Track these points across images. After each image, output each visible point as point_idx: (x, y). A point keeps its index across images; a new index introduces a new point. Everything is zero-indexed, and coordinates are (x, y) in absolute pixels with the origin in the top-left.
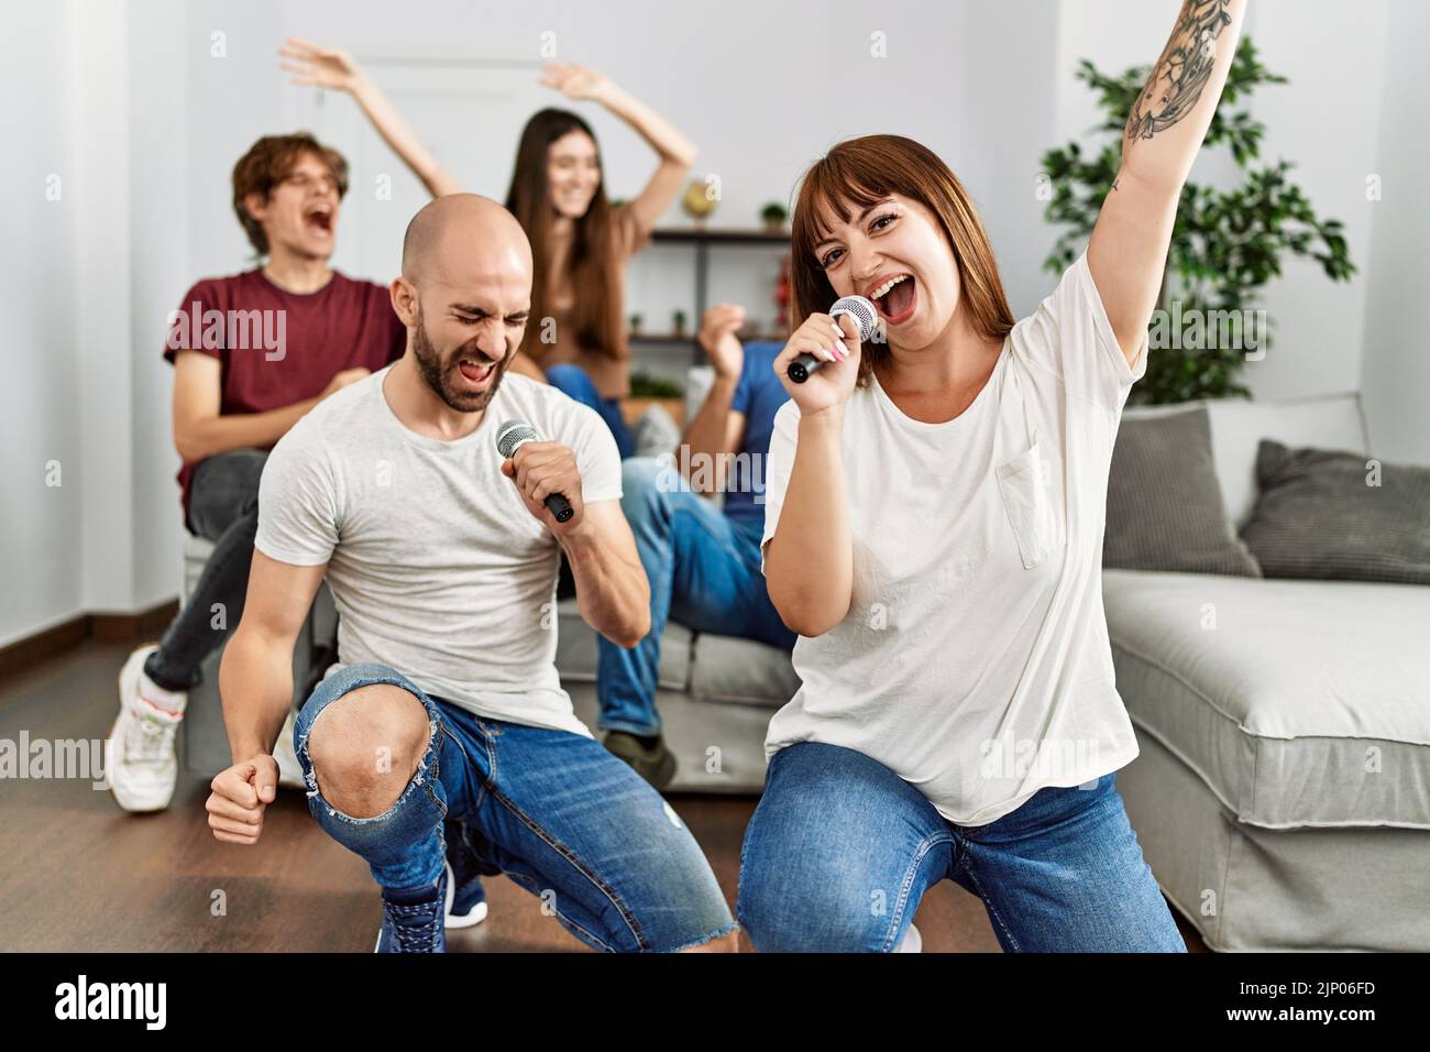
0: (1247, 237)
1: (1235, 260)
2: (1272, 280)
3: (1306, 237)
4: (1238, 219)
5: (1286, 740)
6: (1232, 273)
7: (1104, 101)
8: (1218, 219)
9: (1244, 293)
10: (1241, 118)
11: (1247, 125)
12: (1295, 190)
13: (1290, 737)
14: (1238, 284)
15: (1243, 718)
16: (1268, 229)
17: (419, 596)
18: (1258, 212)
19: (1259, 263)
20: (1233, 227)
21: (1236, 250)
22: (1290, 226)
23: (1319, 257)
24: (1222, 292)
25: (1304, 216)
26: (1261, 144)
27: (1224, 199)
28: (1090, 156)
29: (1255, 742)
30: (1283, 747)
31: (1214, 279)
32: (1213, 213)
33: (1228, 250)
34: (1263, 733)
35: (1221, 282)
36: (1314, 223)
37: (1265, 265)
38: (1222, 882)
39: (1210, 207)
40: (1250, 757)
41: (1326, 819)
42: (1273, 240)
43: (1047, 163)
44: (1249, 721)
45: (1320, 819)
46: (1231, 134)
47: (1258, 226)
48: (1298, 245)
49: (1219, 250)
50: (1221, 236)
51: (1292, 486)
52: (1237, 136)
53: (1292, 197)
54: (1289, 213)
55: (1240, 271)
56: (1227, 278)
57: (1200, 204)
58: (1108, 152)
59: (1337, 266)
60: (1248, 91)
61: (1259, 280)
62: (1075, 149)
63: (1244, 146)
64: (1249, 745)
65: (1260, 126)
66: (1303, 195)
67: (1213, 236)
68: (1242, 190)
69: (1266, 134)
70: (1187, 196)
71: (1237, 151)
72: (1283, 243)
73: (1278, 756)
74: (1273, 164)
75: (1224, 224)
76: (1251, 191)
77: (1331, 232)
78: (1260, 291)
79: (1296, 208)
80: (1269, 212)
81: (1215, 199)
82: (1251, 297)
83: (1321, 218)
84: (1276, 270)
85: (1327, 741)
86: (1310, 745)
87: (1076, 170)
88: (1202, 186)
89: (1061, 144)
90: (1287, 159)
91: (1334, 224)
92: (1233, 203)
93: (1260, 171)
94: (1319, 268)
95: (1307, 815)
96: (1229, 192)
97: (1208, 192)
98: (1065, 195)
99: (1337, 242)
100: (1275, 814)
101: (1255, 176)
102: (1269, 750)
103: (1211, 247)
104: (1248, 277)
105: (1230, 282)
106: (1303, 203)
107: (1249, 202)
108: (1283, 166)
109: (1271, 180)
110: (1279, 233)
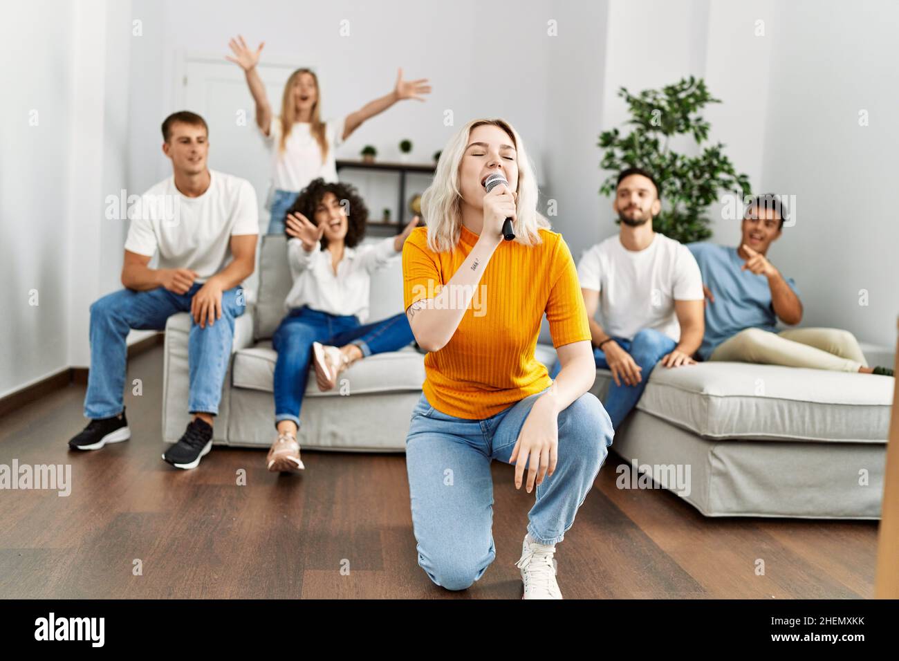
0: (701, 182)
1: (695, 193)
2: (714, 204)
3: (730, 182)
4: (698, 172)
5: (721, 397)
6: (694, 200)
7: (631, 109)
8: (688, 172)
9: (699, 209)
10: (699, 120)
11: (702, 123)
12: (725, 158)
13: (723, 396)
14: (697, 204)
16: (712, 177)
18: (707, 169)
19: (707, 194)
20: (695, 177)
21: (696, 188)
22: (723, 176)
23: (737, 192)
24: (689, 209)
25: (730, 172)
26: (709, 133)
27: (690, 161)
28: (624, 135)
29: (707, 397)
30: (720, 400)
31: (686, 202)
32: (685, 169)
33: (691, 187)
34: (711, 393)
35: (689, 204)
36: (734, 175)
37: (710, 195)
39: (684, 165)
40: (705, 404)
42: (714, 183)
43: (602, 138)
44: (704, 388)
46: (694, 128)
47: (707, 176)
48: (726, 185)
49: (688, 186)
50: (689, 180)
52: (697, 129)
53: (724, 162)
54: (723, 170)
55: (698, 198)
56: (691, 201)
57: (679, 163)
58: (633, 134)
60: (702, 107)
61: (707, 203)
62: (616, 132)
63: (700, 134)
64: (704, 398)
65: (707, 124)
66: (730, 160)
67: (685, 180)
68: (700, 158)
70: (673, 158)
71: (697, 137)
72: (719, 184)
73: (718, 404)
74: (715, 144)
75: (690, 174)
76: (704, 158)
77: (742, 180)
78: (708, 208)
79: (726, 167)
80: (713, 170)
81: (686, 161)
82: (703, 211)
83: (738, 172)
84: (716, 198)
86: (732, 399)
87: (616, 142)
88: (680, 154)
89: (609, 129)
90: (722, 142)
91: (744, 176)
92: (695, 164)
93: (709, 148)
95: (731, 431)
96: (693, 158)
97: (683, 158)
98: (610, 156)
99: (745, 185)
100: (716, 430)
101: (706, 151)
102: (713, 399)
103: (683, 185)
104: (701, 201)
105: (693, 204)
106: (729, 165)
107: (703, 163)
108: (720, 146)
109: (713, 154)
110: (718, 180)
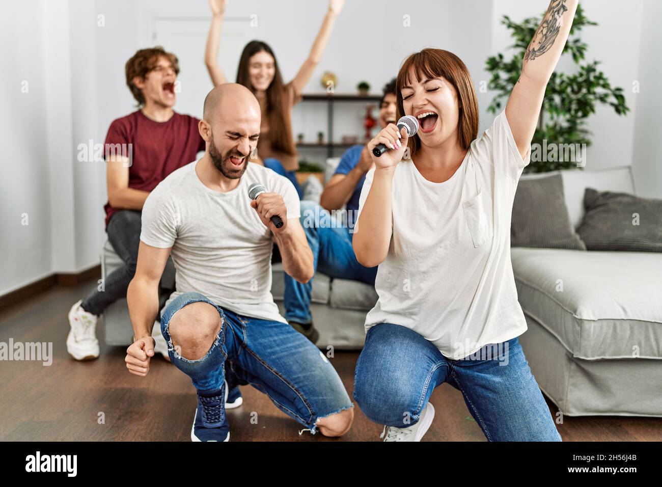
0: (579, 96)
1: (574, 106)
2: (591, 115)
3: (606, 95)
4: (575, 87)
5: (594, 321)
6: (573, 112)
7: (514, 34)
8: (566, 88)
9: (578, 121)
10: (576, 41)
11: (579, 44)
12: (601, 74)
13: (596, 320)
14: (576, 117)
15: (575, 311)
16: (589, 92)
17: (211, 261)
18: (584, 84)
19: (585, 107)
20: (573, 91)
21: (574, 102)
22: (599, 90)
23: (612, 104)
24: (568, 121)
25: (605, 86)
26: (585, 53)
27: (568, 78)
28: (508, 59)
29: (580, 322)
30: (593, 324)
31: (564, 115)
32: (564, 85)
33: (570, 102)
34: (584, 318)
35: (568, 116)
36: (610, 89)
37: (588, 108)
38: (567, 384)
39: (563, 82)
40: (578, 328)
41: (612, 355)
43: (488, 63)
44: (578, 313)
45: (609, 355)
46: (572, 48)
47: (584, 91)
48: (603, 99)
49: (567, 102)
50: (568, 95)
51: (601, 209)
52: (575, 50)
53: (600, 77)
54: (598, 84)
55: (576, 111)
56: (571, 114)
57: (558, 81)
58: (516, 57)
59: (621, 108)
60: (580, 29)
61: (585, 115)
62: (501, 57)
63: (578, 54)
64: (578, 323)
65: (585, 45)
66: (605, 76)
67: (564, 96)
68: (577, 74)
69: (588, 48)
71: (575, 56)
72: (596, 98)
73: (591, 328)
74: (591, 62)
75: (569, 90)
76: (581, 75)
77: (618, 93)
78: (585, 120)
79: (601, 82)
80: (589, 84)
81: (565, 78)
82: (582, 123)
83: (613, 87)
84: (593, 111)
85: (612, 321)
86: (605, 323)
87: (501, 66)
88: (560, 73)
89: (495, 54)
90: (597, 60)
91: (619, 89)
92: (573, 80)
93: (585, 65)
94: (612, 109)
95: (603, 354)
96: (571, 76)
97: (561, 75)
98: (497, 78)
99: (620, 97)
100: (589, 353)
101: (583, 68)
102: (586, 325)
103: (563, 100)
104: (580, 114)
105: (572, 116)
106: (605, 80)
107: (580, 80)
108: (596, 63)
109: (590, 70)
110: (594, 93)
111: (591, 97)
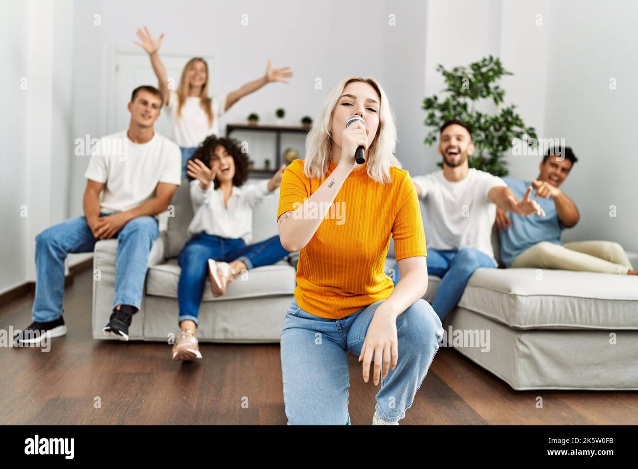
0: (500, 134)
1: (496, 142)
2: (509, 149)
3: (522, 133)
4: (497, 126)
6: (495, 147)
7: (446, 81)
8: (489, 126)
9: (499, 154)
10: (497, 88)
11: (499, 91)
12: (517, 116)
14: (497, 150)
16: (508, 130)
18: (504, 124)
19: (505, 142)
20: (496, 130)
21: (496, 138)
22: (515, 129)
24: (491, 154)
25: (521, 126)
26: (504, 98)
27: (491, 118)
28: (441, 100)
31: (489, 149)
32: (488, 124)
33: (493, 138)
35: (491, 150)
36: (524, 128)
37: (507, 144)
39: (486, 121)
43: (425, 103)
46: (493, 94)
47: (504, 129)
48: (519, 136)
49: (490, 138)
50: (490, 132)
52: (495, 95)
53: (517, 118)
54: (515, 124)
55: (498, 146)
56: (493, 148)
57: (483, 120)
58: (448, 100)
60: (499, 78)
61: (505, 149)
62: (436, 98)
63: (498, 98)
65: (503, 91)
66: (520, 117)
67: (487, 132)
68: (499, 116)
69: (506, 94)
70: (478, 116)
71: (496, 100)
72: (513, 135)
74: (509, 106)
75: (492, 128)
76: (502, 116)
77: (531, 132)
78: (505, 153)
79: (518, 122)
80: (508, 125)
81: (488, 118)
82: (502, 156)
83: (527, 126)
84: (511, 145)
87: (436, 105)
88: (484, 113)
89: (430, 95)
90: (515, 104)
91: (532, 129)
92: (495, 120)
93: (505, 108)
96: (493, 116)
97: (486, 116)
98: (432, 116)
99: (533, 135)
101: (503, 110)
103: (487, 137)
104: (500, 148)
105: (494, 150)
106: (520, 121)
107: (501, 120)
108: (513, 107)
109: (508, 112)
110: (512, 131)
111: (509, 134)
